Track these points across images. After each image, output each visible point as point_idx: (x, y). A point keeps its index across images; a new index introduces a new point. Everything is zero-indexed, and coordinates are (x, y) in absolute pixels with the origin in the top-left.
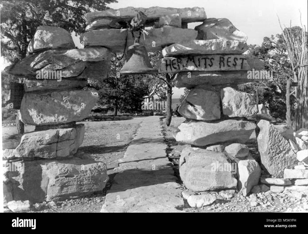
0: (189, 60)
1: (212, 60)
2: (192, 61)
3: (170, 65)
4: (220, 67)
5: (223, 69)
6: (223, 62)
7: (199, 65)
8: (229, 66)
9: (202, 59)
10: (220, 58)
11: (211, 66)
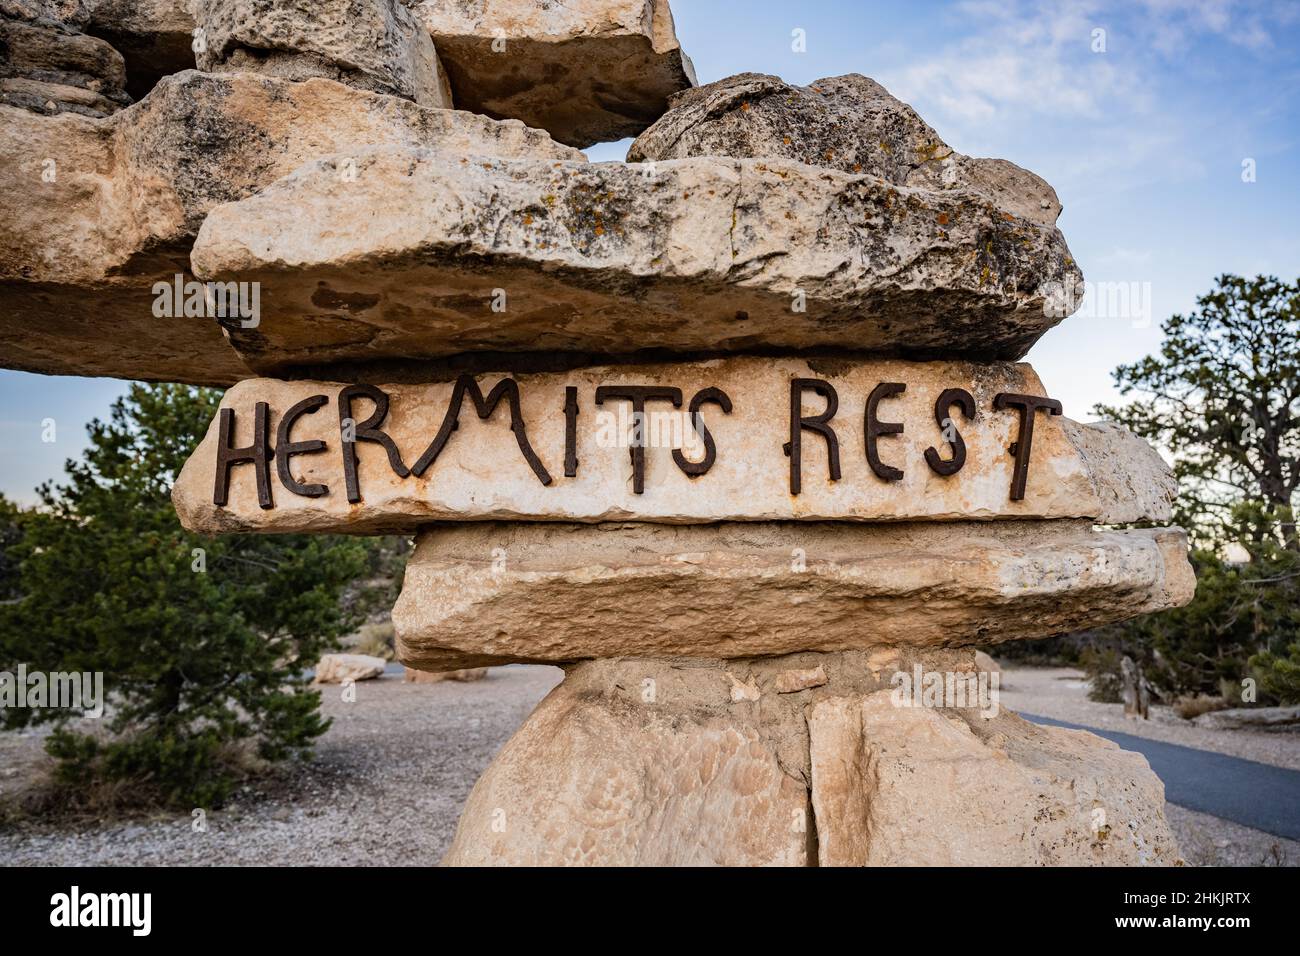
0: (468, 411)
1: (709, 414)
2: (504, 414)
3: (262, 455)
4: (796, 488)
5: (823, 499)
6: (821, 427)
7: (572, 466)
8: (888, 475)
9: (604, 396)
10: (798, 387)
11: (694, 472)
